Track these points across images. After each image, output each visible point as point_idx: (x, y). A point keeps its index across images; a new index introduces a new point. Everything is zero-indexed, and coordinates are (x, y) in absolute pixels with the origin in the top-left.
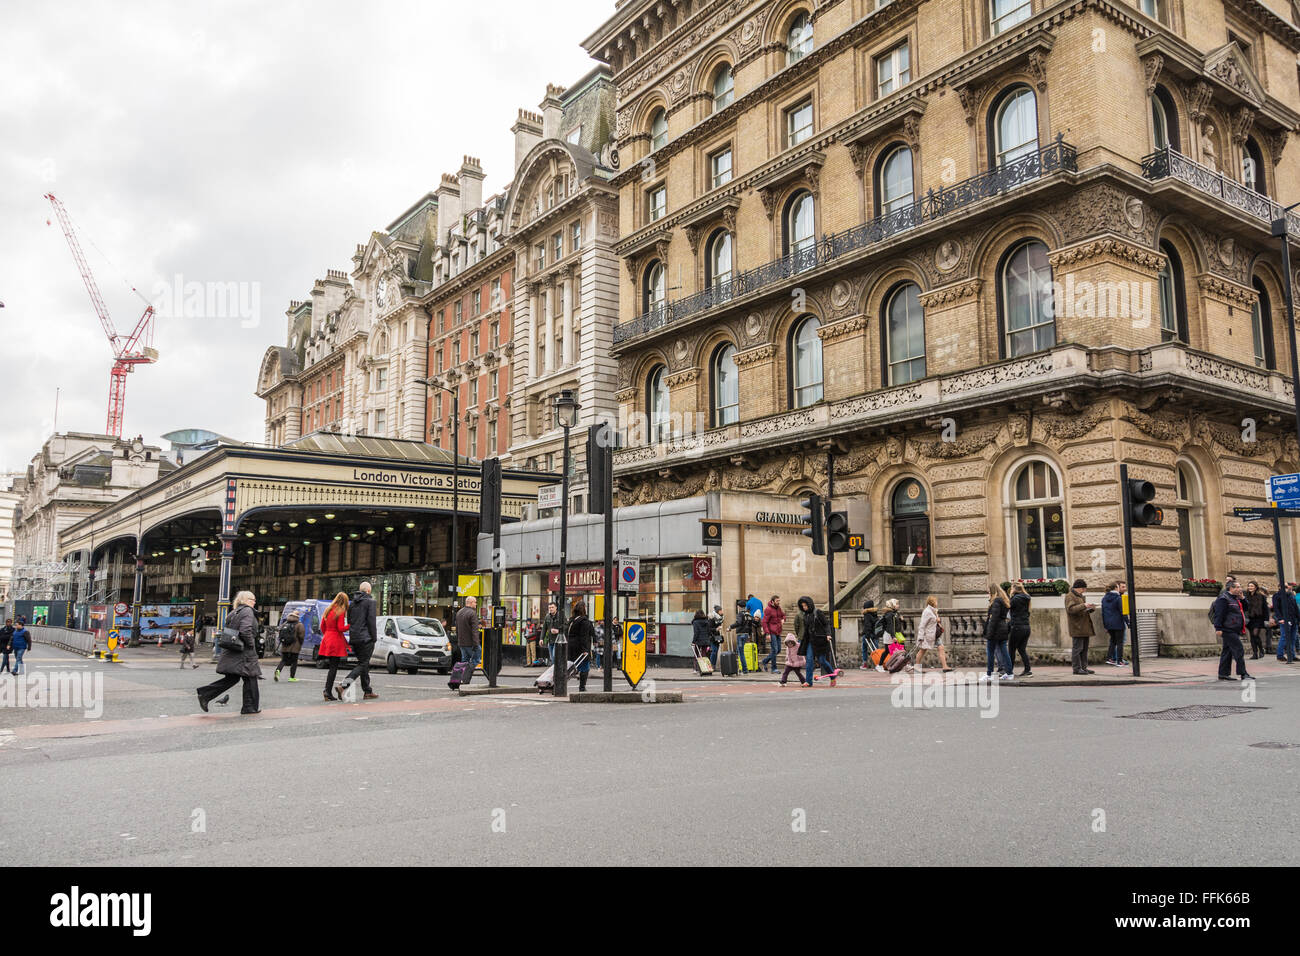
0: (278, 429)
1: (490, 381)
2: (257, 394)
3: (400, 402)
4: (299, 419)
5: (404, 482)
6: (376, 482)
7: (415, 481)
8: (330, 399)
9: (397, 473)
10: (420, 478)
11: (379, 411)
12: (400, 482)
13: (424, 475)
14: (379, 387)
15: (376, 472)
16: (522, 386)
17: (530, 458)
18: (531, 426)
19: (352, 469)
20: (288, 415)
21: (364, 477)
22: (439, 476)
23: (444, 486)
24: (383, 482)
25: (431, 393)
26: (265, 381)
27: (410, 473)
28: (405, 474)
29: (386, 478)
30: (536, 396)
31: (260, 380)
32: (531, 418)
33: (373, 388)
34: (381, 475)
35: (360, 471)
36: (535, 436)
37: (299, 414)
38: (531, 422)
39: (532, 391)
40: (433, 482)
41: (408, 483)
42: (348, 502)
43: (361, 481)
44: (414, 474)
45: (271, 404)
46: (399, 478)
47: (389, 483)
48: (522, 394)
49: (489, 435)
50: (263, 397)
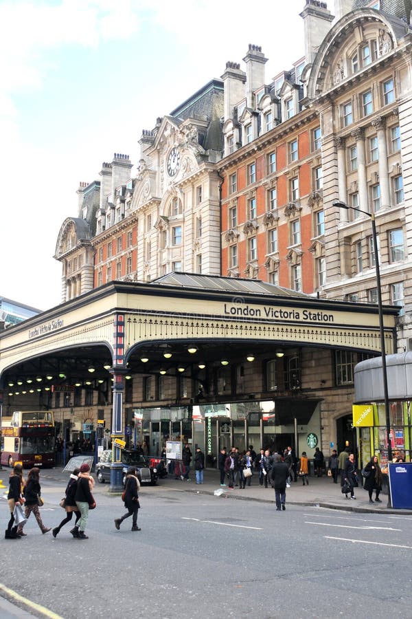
1: (291, 230)
2: (55, 257)
3: (195, 255)
4: (92, 276)
5: (267, 315)
6: (243, 316)
7: (277, 314)
8: (122, 257)
9: (261, 308)
10: (281, 312)
11: (174, 263)
12: (264, 316)
13: (284, 309)
15: (243, 306)
16: (333, 230)
18: (347, 266)
19: (222, 304)
20: (83, 272)
21: (233, 311)
22: (297, 310)
23: (301, 319)
24: (249, 316)
25: (225, 245)
26: (61, 247)
27: (271, 307)
28: (267, 307)
29: (252, 312)
30: (349, 238)
31: (57, 246)
32: (346, 258)
33: (169, 243)
34: (247, 309)
35: (230, 305)
37: (92, 272)
39: (346, 234)
40: (292, 315)
41: (270, 317)
42: (220, 336)
43: (231, 315)
44: (276, 308)
45: (67, 265)
46: (262, 311)
47: (255, 317)
50: (60, 260)
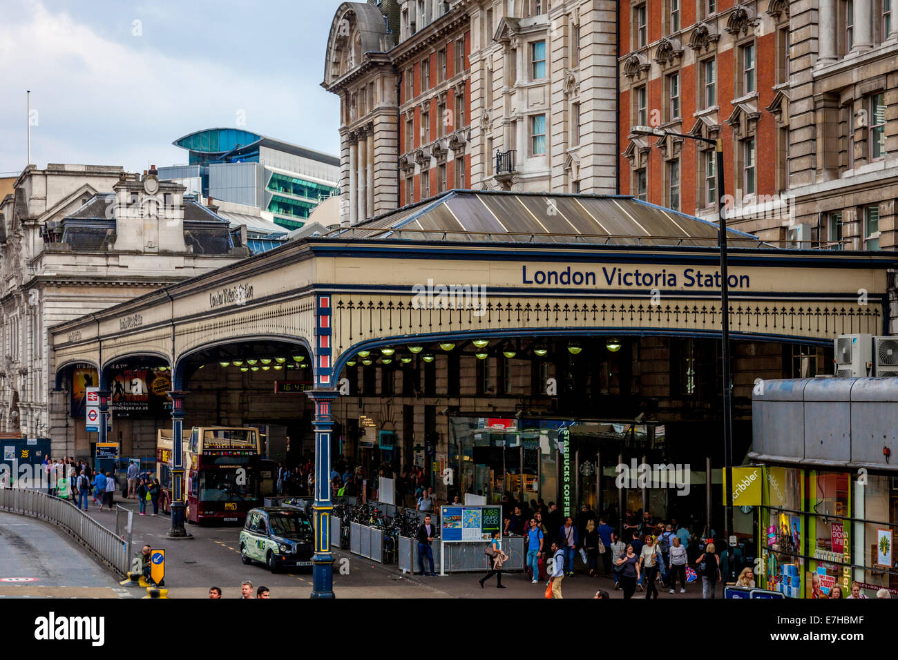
0: (360, 144)
1: (740, 64)
2: (324, 85)
3: (570, 103)
4: (395, 127)
5: (610, 282)
6: (560, 286)
7: (629, 279)
8: (446, 92)
9: (597, 268)
10: (637, 274)
11: (533, 118)
12: (601, 283)
13: (644, 269)
14: (533, 76)
15: (560, 268)
16: (807, 76)
17: (825, 214)
18: (826, 152)
19: (518, 266)
20: (377, 121)
21: (540, 278)
22: (670, 269)
23: (680, 286)
24: (572, 286)
25: (626, 85)
26: (336, 63)
27: (618, 266)
28: (610, 267)
29: (578, 278)
30: (835, 95)
31: (327, 61)
33: (522, 78)
34: (568, 274)
35: (533, 268)
36: (835, 172)
37: (395, 119)
38: (825, 144)
39: (826, 86)
40: (660, 280)
41: (615, 285)
42: (515, 324)
43: (535, 285)
44: (626, 268)
45: (347, 103)
46: (599, 276)
47: (583, 286)
48: (807, 90)
49: (740, 163)
50: (335, 90)
